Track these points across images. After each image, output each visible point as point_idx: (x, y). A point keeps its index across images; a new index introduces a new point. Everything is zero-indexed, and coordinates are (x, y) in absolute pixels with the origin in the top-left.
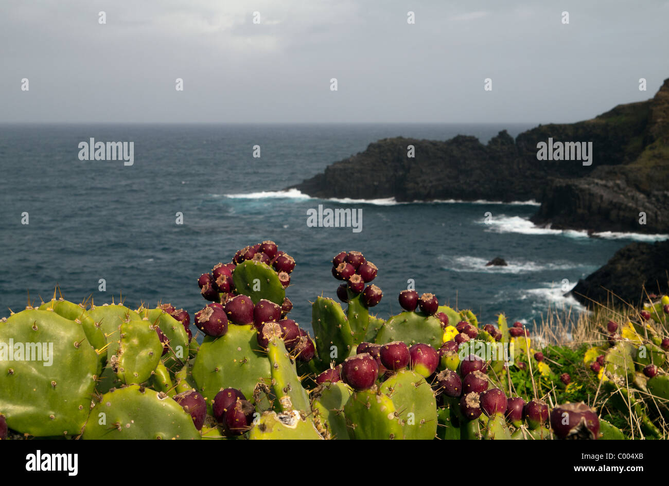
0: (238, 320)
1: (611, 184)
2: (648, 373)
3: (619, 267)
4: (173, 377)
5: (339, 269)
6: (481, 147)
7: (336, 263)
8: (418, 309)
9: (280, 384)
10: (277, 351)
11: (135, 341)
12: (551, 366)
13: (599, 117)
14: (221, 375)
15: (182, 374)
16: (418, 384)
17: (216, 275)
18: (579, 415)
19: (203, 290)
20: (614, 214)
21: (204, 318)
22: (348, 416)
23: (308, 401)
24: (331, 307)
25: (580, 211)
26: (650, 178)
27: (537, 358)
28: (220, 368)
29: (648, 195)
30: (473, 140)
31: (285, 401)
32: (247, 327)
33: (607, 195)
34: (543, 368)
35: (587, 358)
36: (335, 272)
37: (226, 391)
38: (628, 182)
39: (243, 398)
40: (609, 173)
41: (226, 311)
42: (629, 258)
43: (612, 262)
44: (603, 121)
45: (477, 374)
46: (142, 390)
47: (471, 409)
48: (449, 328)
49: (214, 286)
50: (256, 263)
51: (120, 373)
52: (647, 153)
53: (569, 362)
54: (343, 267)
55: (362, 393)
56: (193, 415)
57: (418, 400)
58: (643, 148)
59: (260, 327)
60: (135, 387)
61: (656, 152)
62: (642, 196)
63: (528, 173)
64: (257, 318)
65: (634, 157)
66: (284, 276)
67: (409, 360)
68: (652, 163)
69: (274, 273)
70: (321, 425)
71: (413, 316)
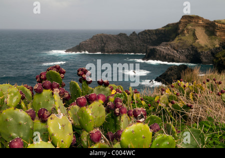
0: (46, 88)
1: (166, 48)
2: (172, 103)
3: (169, 73)
4: (26, 106)
5: (79, 73)
6: (127, 37)
7: (78, 71)
8: (103, 85)
9: (57, 106)
10: (57, 96)
11: (12, 94)
12: (146, 102)
13: (163, 27)
14: (41, 104)
15: (29, 105)
16: (100, 105)
17: (41, 75)
18: (141, 111)
19: (37, 80)
20: (167, 57)
21: (35, 87)
22: (78, 115)
23: (66, 111)
24: (75, 84)
25: (157, 56)
26: (178, 46)
27: (142, 100)
28: (41, 103)
29: (177, 51)
30: (125, 34)
31: (59, 111)
32: (49, 90)
33: (165, 51)
34: (143, 102)
35: (156, 99)
36: (78, 74)
37: (42, 109)
38: (171, 47)
39: (47, 111)
40: (166, 44)
41: (42, 85)
42: (171, 70)
43: (167, 72)
44: (164, 29)
45: (119, 103)
46: (15, 109)
47: (117, 113)
48: (113, 91)
49: (41, 78)
50: (53, 71)
51: (8, 104)
52: (177, 38)
53: (151, 101)
54: (80, 72)
55: (82, 108)
56: (31, 116)
57: (100, 110)
58: (176, 37)
59: (53, 90)
60: (13, 108)
61: (180, 38)
62: (175, 51)
63: (142, 45)
64: (52, 87)
65: (173, 40)
66: (62, 75)
67: (97, 98)
68: (178, 41)
69: (59, 74)
70: (70, 118)
71: (102, 87)
